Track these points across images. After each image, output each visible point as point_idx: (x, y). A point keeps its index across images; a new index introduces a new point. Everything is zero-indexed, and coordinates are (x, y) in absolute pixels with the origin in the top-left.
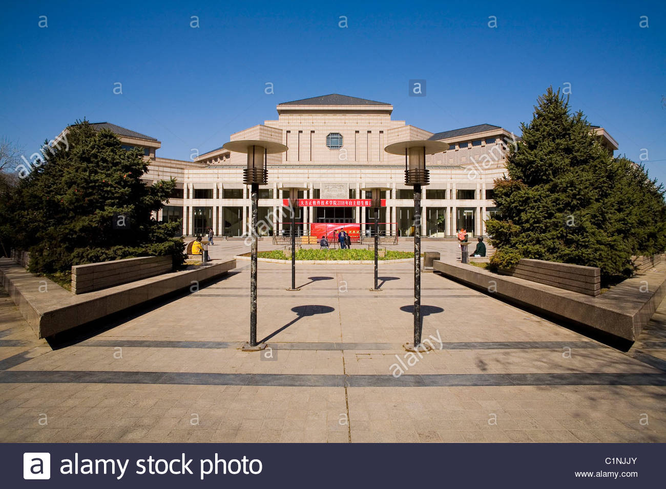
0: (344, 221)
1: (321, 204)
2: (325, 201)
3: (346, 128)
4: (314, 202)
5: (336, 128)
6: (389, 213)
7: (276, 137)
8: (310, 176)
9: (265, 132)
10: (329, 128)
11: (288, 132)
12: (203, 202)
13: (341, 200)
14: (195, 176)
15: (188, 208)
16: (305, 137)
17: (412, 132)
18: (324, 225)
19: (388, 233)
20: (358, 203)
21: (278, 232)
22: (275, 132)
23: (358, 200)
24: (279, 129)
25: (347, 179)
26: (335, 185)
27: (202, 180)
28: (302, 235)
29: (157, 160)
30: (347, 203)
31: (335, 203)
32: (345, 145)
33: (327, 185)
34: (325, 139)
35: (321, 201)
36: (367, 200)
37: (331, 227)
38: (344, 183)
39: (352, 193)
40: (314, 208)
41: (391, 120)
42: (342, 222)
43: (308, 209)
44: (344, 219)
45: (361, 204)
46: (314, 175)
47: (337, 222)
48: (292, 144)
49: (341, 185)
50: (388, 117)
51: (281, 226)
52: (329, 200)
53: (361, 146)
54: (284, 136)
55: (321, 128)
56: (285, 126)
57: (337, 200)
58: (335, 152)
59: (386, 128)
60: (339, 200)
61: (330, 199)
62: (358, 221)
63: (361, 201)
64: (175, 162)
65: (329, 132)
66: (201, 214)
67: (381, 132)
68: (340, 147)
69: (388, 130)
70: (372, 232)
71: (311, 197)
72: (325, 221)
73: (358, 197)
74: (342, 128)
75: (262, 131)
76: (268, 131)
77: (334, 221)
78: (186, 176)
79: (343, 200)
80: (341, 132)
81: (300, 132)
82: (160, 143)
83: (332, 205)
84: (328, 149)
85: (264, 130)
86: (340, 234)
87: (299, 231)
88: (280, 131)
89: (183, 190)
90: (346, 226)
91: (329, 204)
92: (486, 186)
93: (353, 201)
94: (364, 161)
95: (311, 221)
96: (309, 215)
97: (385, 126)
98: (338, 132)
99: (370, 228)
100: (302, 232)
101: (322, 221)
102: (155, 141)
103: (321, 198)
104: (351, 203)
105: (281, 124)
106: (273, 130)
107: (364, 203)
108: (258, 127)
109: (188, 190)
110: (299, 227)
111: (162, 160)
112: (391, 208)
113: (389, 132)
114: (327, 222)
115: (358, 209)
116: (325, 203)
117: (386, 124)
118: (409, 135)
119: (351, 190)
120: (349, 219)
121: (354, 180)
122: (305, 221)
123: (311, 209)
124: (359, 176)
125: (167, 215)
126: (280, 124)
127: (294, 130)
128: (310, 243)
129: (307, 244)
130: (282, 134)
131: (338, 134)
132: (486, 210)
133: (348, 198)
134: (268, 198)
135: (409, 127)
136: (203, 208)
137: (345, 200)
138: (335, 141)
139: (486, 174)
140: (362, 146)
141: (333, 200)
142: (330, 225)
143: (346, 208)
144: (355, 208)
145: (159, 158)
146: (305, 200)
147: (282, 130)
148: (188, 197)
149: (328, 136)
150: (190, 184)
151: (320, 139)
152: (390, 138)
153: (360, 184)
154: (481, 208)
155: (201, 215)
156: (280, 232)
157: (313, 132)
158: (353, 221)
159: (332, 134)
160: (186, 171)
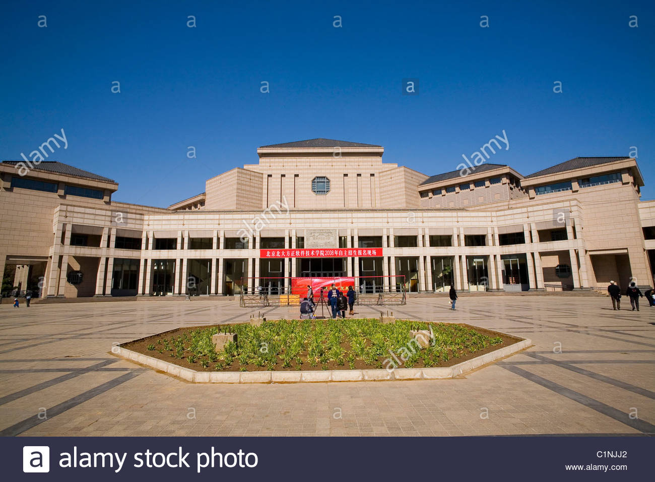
0: (334, 274)
1: (305, 254)
2: (310, 250)
3: (333, 171)
4: (297, 253)
5: (323, 171)
6: (387, 264)
7: (255, 182)
8: (292, 221)
9: (243, 175)
10: (314, 171)
11: (270, 176)
12: (164, 254)
13: (329, 250)
14: (156, 222)
15: (146, 261)
16: (288, 181)
17: (407, 174)
18: (308, 279)
19: (386, 288)
20: (350, 253)
21: (253, 290)
22: (255, 176)
23: (350, 249)
24: (259, 173)
25: (337, 225)
26: (322, 232)
27: (164, 227)
28: (283, 293)
29: (112, 204)
30: (336, 253)
31: (322, 254)
32: (332, 190)
33: (312, 232)
34: (310, 183)
35: (305, 250)
36: (360, 249)
37: (318, 282)
38: (333, 230)
39: (342, 242)
40: (298, 260)
41: (383, 163)
42: (331, 275)
43: (290, 260)
44: (334, 272)
45: (353, 254)
46: (298, 221)
47: (325, 275)
48: (274, 189)
49: (329, 232)
50: (379, 159)
51: (257, 282)
52: (315, 250)
53: (350, 191)
54: (265, 180)
55: (306, 171)
56: (265, 170)
57: (324, 250)
58: (321, 197)
59: (378, 171)
60: (327, 250)
61: (317, 248)
62: (350, 274)
63: (353, 250)
64: (135, 207)
65: (314, 176)
66: (162, 268)
67: (372, 175)
68: (327, 191)
69: (379, 173)
70: (367, 288)
71: (294, 246)
72: (310, 275)
73: (349, 245)
74: (328, 171)
75: (240, 175)
76: (246, 174)
77: (322, 274)
78: (146, 223)
79: (331, 250)
80: (328, 176)
81: (283, 176)
82: (117, 184)
83: (319, 255)
84: (314, 194)
85: (242, 173)
86: (330, 293)
87: (279, 288)
88: (260, 175)
89: (141, 239)
90: (337, 281)
91: (316, 255)
92: (499, 231)
93: (343, 251)
94: (354, 206)
95: (294, 275)
96: (290, 268)
97: (377, 169)
98: (324, 175)
99: (365, 282)
100: (283, 289)
101: (307, 276)
102: (112, 182)
103: (305, 248)
104: (341, 253)
105: (262, 168)
106: (252, 173)
107: (357, 252)
108: (236, 170)
109: (147, 240)
110: (279, 283)
111: (118, 205)
112: (389, 258)
113: (381, 174)
114: (313, 276)
115: (350, 259)
116: (310, 253)
117: (377, 167)
118: (403, 176)
119: (340, 238)
120: (339, 272)
121: (344, 225)
122: (287, 274)
123: (294, 260)
124: (350, 220)
125: (122, 269)
126: (260, 168)
127: (276, 174)
128: (290, 304)
129: (285, 306)
130: (262, 178)
131: (324, 177)
132: (501, 259)
133: (338, 247)
134: (244, 248)
135: (402, 169)
136: (165, 261)
137: (334, 250)
138: (321, 185)
139: (497, 216)
140: (352, 191)
141: (320, 250)
142: (316, 280)
143: (336, 259)
144: (346, 259)
145: (116, 202)
146: (287, 250)
147: (263, 174)
148: (147, 248)
149: (313, 180)
150: (150, 232)
151: (305, 184)
152: (382, 182)
153: (352, 230)
154: (495, 256)
155: (162, 270)
156: (256, 290)
157: (297, 176)
158: (344, 275)
159: (317, 177)
160: (146, 217)
